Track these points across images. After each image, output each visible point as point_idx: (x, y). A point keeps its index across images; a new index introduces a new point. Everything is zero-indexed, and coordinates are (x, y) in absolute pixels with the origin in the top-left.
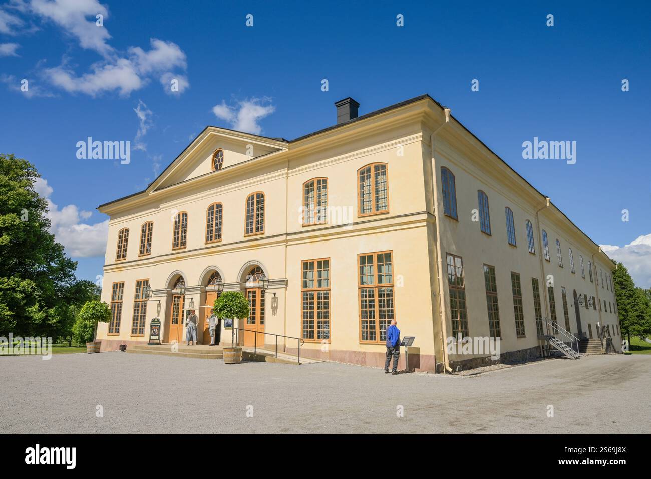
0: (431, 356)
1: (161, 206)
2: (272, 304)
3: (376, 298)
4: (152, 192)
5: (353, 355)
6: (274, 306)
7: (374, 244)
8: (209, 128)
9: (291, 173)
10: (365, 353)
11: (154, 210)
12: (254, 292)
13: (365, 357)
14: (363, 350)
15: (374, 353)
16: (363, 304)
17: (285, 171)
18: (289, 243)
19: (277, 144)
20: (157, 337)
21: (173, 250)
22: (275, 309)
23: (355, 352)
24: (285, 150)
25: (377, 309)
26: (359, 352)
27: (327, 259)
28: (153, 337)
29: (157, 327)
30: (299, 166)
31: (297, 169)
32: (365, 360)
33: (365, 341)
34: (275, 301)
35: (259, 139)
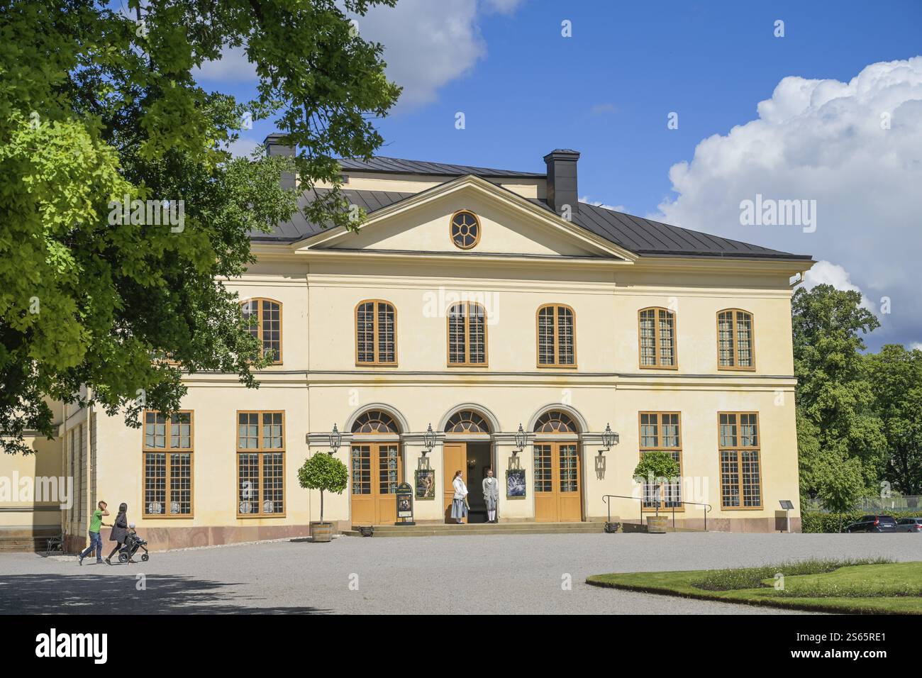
0: (798, 518)
1: (311, 277)
2: (596, 465)
3: (740, 462)
4: (306, 248)
5: (715, 523)
6: (599, 467)
7: (738, 403)
8: (471, 176)
9: (617, 291)
10: (729, 520)
11: (281, 278)
12: (548, 447)
13: (730, 523)
14: (726, 517)
15: (738, 519)
16: (724, 468)
17: (612, 286)
18: (618, 387)
19: (617, 249)
20: (409, 513)
21: (357, 365)
22: (601, 472)
23: (717, 519)
24: (628, 262)
25: (740, 473)
26: (722, 519)
27: (676, 413)
28: (402, 514)
29: (408, 498)
30: (632, 284)
31: (629, 288)
32: (729, 527)
33: (726, 507)
34: (600, 461)
35: (582, 232)
